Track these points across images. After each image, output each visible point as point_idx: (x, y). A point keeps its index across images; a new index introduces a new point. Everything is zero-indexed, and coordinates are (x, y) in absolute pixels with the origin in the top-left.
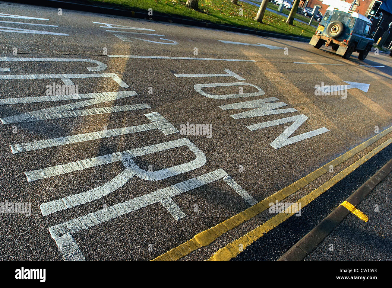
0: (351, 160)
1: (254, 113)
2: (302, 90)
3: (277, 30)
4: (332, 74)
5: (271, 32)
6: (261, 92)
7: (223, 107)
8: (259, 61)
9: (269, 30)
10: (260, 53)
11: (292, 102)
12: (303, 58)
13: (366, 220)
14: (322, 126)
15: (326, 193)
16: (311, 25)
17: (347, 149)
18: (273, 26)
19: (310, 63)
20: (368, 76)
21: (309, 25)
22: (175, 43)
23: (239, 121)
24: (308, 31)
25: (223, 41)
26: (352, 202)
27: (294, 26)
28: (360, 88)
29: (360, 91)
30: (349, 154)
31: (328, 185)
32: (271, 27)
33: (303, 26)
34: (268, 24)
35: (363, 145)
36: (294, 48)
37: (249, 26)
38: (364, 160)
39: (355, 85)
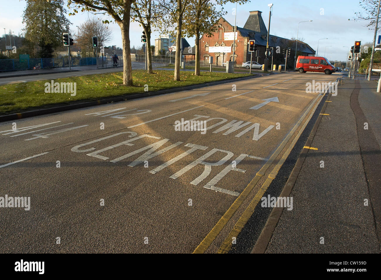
0: (295, 134)
1: (232, 130)
2: (244, 112)
3: (195, 83)
4: (252, 98)
5: (192, 85)
6: (225, 120)
7: (216, 132)
8: (206, 105)
9: (190, 84)
10: (201, 100)
11: (246, 119)
12: (227, 95)
13: (317, 149)
14: (269, 125)
15: (293, 149)
16: (212, 71)
17: (289, 130)
18: (189, 81)
19: (234, 97)
20: (273, 93)
21: (210, 71)
22: (149, 111)
23: (230, 135)
24: (214, 76)
25: (172, 101)
26: (307, 146)
27: (202, 76)
28: (273, 101)
29: (275, 102)
30: (292, 132)
31: (292, 145)
32: (189, 82)
33: (207, 74)
34: (185, 81)
35: (296, 126)
36: (215, 91)
37: (175, 86)
38: (300, 132)
39: (270, 100)
